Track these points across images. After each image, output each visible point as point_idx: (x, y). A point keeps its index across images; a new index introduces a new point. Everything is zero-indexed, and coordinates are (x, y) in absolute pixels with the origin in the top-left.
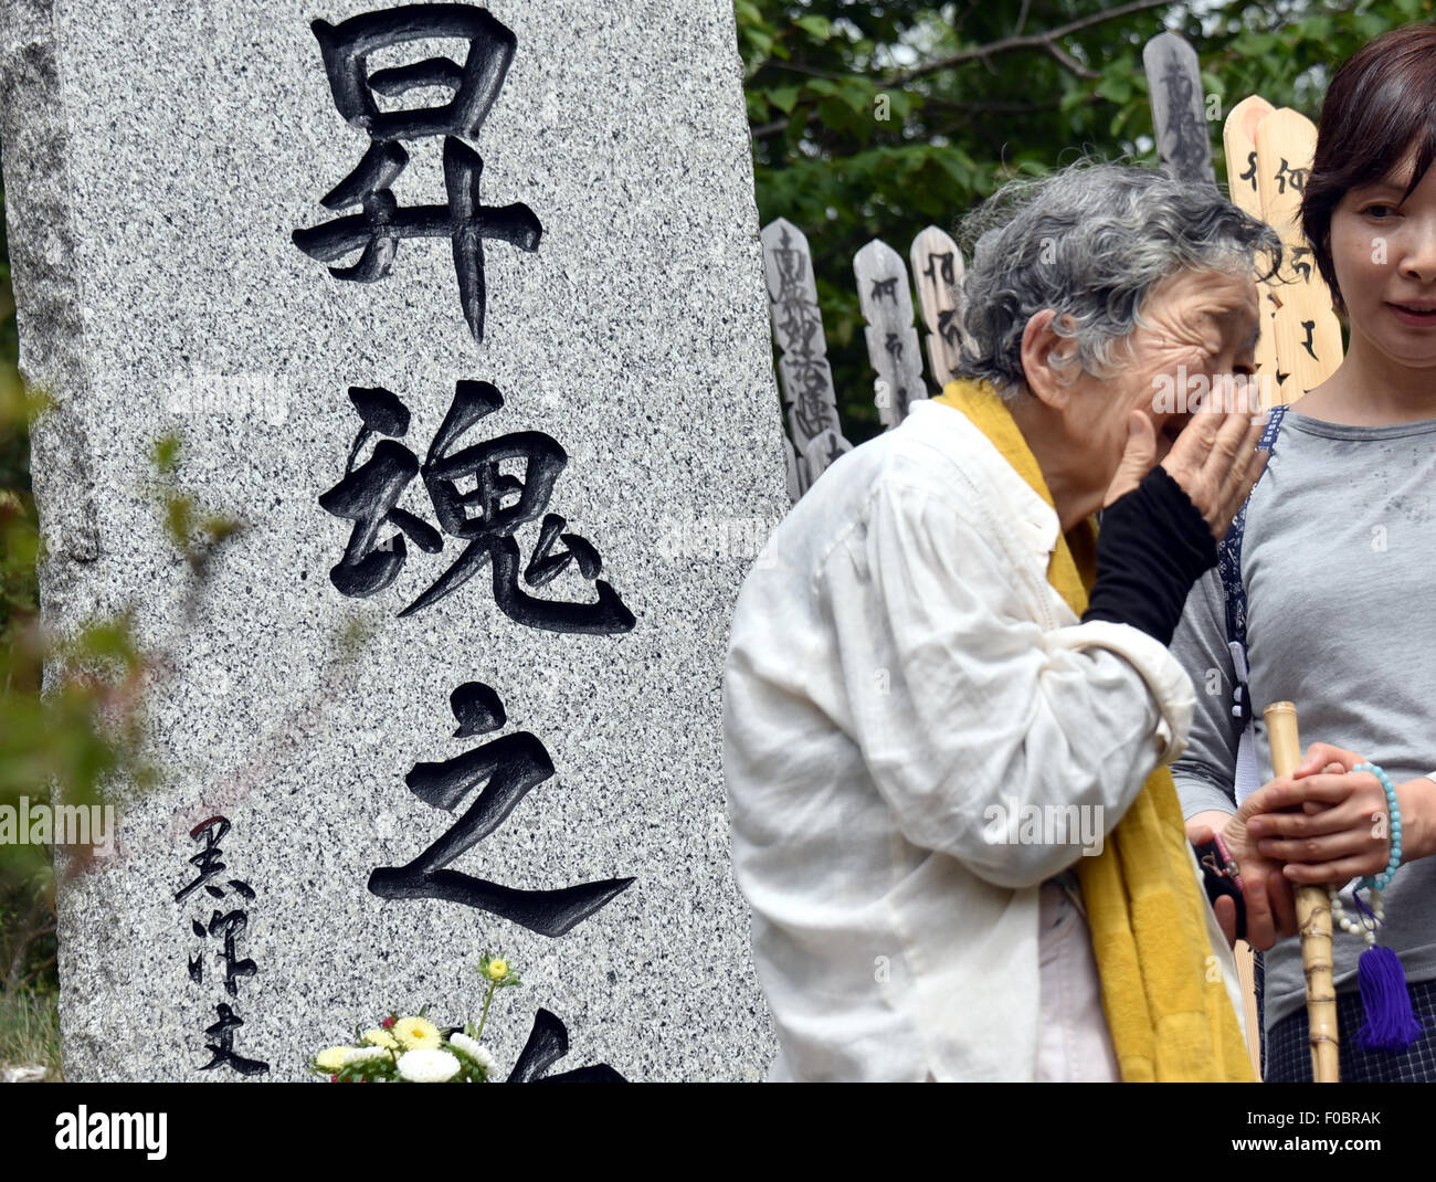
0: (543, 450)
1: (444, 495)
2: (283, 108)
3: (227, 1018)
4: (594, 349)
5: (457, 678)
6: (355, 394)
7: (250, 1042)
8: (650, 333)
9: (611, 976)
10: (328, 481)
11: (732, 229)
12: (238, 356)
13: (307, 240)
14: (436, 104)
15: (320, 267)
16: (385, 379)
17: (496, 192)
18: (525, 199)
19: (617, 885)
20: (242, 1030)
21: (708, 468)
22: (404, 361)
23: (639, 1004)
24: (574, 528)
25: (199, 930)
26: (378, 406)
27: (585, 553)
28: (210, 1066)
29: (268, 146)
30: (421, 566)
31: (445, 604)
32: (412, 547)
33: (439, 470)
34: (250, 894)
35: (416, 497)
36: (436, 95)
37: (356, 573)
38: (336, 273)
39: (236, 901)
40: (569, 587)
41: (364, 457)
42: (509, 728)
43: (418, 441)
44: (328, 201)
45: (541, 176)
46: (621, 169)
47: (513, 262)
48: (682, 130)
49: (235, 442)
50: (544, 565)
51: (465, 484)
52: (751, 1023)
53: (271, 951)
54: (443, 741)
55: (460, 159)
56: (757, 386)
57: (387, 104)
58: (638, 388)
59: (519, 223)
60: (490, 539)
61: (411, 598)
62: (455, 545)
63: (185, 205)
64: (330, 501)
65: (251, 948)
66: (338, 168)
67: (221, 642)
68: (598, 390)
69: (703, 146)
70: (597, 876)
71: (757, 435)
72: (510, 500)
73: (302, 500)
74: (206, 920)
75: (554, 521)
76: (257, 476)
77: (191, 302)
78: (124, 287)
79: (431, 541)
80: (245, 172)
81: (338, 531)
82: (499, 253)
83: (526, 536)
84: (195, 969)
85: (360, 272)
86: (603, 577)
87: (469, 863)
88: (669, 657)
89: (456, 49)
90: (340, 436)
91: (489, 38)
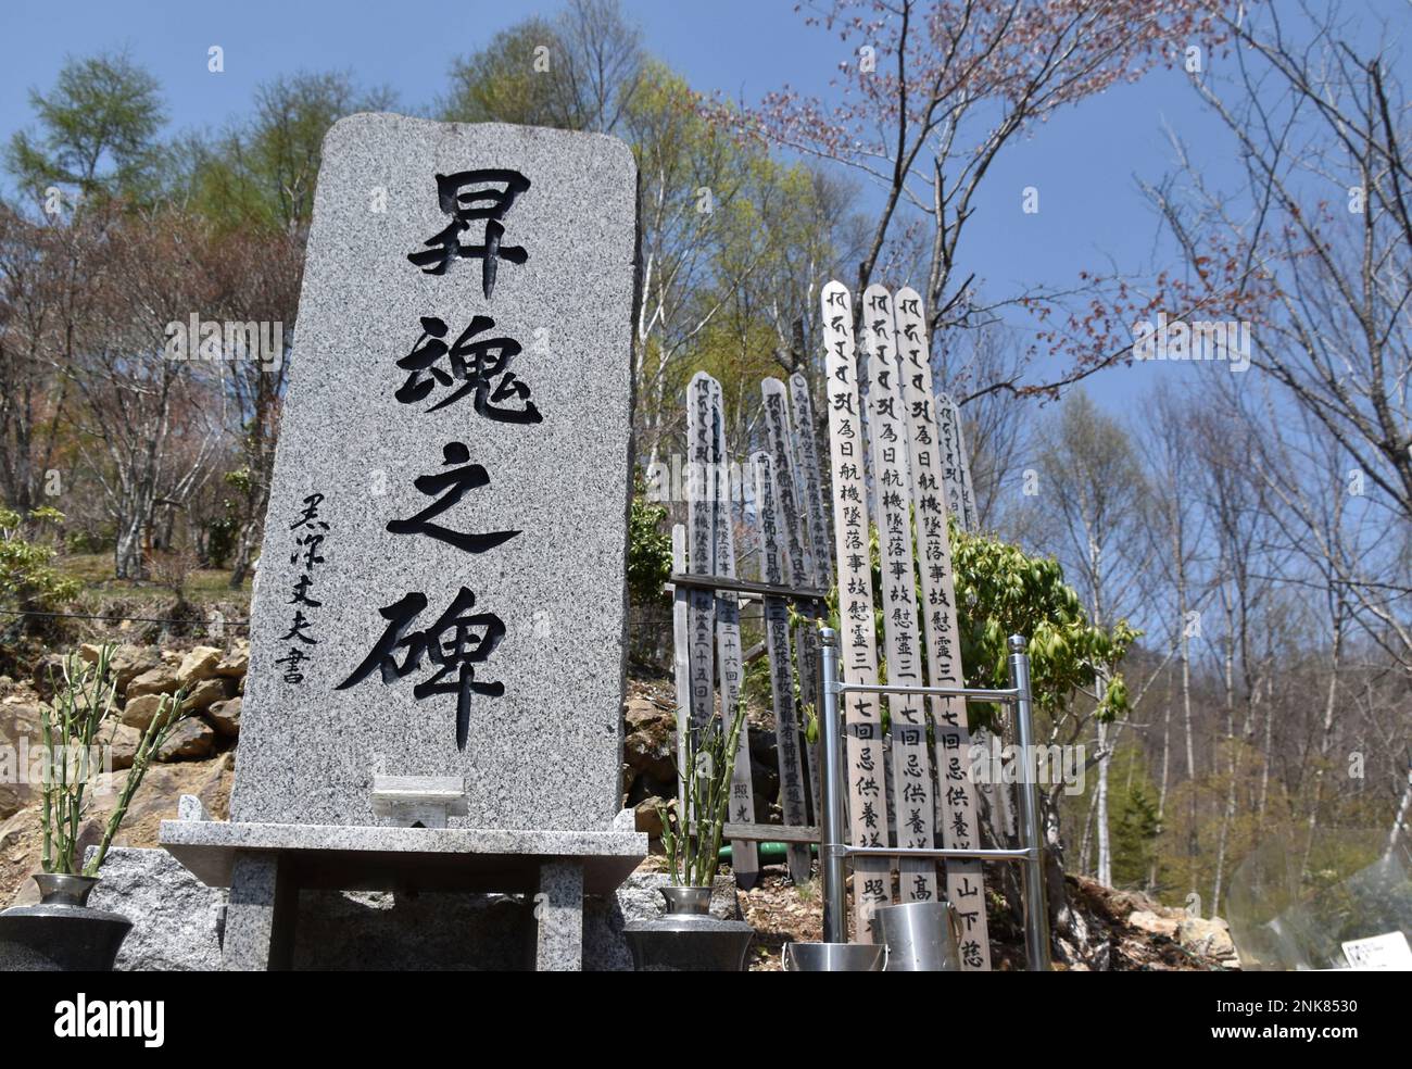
0: (511, 347)
1: (457, 361)
2: (415, 207)
3: (305, 581)
4: (544, 305)
5: (449, 439)
6: (423, 320)
7: (314, 593)
8: (573, 300)
9: (502, 574)
10: (402, 355)
11: (621, 259)
12: (371, 303)
13: (416, 259)
14: (487, 207)
15: (418, 269)
16: (439, 314)
17: (507, 241)
18: (522, 245)
19: (512, 534)
20: (311, 587)
21: (591, 356)
22: (450, 307)
23: (514, 587)
24: (519, 379)
25: (299, 542)
26: (434, 326)
27: (524, 391)
28: (294, 602)
29: (404, 220)
30: (440, 391)
31: (449, 408)
32: (438, 383)
33: (457, 353)
34: (328, 528)
35: (444, 363)
36: (489, 204)
37: (410, 393)
38: (425, 271)
39: (320, 531)
40: (514, 403)
41: (422, 345)
42: (470, 462)
43: (450, 340)
44: (428, 243)
45: (532, 236)
46: (571, 235)
47: (512, 269)
48: (604, 221)
49: (362, 337)
50: (501, 394)
51: (469, 358)
52: (571, 598)
53: (333, 554)
54: (436, 465)
55: (494, 230)
56: (622, 323)
57: (464, 206)
58: (563, 322)
59: (518, 255)
60: (477, 382)
61: (432, 405)
62: (459, 383)
63: (361, 243)
64: (403, 364)
65: (323, 550)
66: (435, 230)
67: (337, 420)
68: (542, 322)
69: (613, 227)
70: (503, 529)
71: (619, 344)
72: (489, 366)
73: (388, 362)
74: (304, 538)
75: (510, 377)
76: (369, 352)
77: (353, 281)
78: (324, 274)
79: (447, 381)
80: (391, 231)
81: (405, 375)
82: (505, 266)
83: (495, 382)
84: (294, 560)
85: (439, 271)
86: (530, 400)
87: (439, 520)
88: (558, 436)
89: (502, 187)
90: (412, 336)
91: (518, 182)
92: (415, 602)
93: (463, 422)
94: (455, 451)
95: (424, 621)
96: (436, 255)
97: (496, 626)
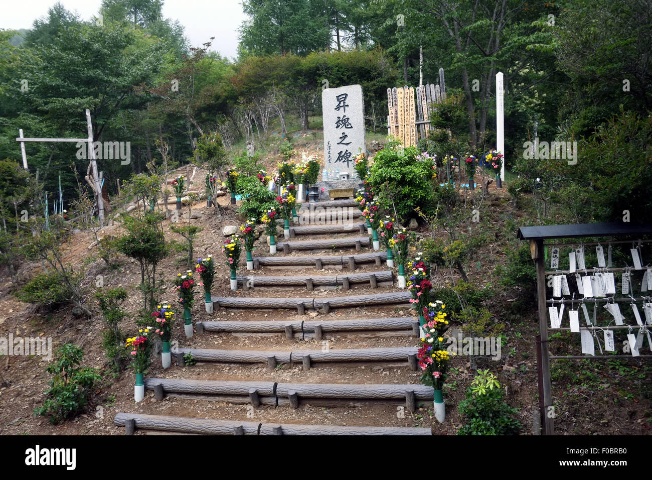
0: (348, 119)
1: (342, 122)
2: (334, 102)
3: (329, 151)
4: (352, 112)
7: (330, 153)
8: (355, 111)
9: (351, 147)
10: (336, 122)
12: (331, 116)
15: (336, 110)
17: (346, 104)
22: (340, 115)
23: (352, 149)
24: (350, 123)
26: (339, 118)
29: (333, 104)
30: (341, 126)
31: (342, 128)
34: (331, 145)
35: (341, 122)
36: (343, 99)
37: (337, 127)
40: (349, 126)
42: (345, 134)
43: (341, 119)
44: (337, 106)
45: (349, 103)
46: (354, 101)
49: (331, 121)
53: (332, 148)
54: (341, 136)
55: (344, 102)
57: (340, 100)
59: (348, 106)
60: (345, 124)
61: (340, 128)
62: (343, 125)
63: (329, 108)
66: (337, 104)
67: (330, 132)
68: (352, 115)
70: (350, 142)
72: (346, 122)
73: (334, 123)
74: (328, 147)
76: (332, 123)
77: (329, 114)
80: (332, 106)
81: (336, 125)
82: (346, 108)
83: (347, 124)
84: (328, 149)
85: (338, 110)
86: (351, 125)
87: (343, 142)
88: (355, 129)
89: (344, 96)
90: (337, 120)
91: (346, 95)
92: (341, 152)
93: (344, 130)
94: (343, 133)
95: (343, 154)
96: (338, 108)
97: (350, 153)
